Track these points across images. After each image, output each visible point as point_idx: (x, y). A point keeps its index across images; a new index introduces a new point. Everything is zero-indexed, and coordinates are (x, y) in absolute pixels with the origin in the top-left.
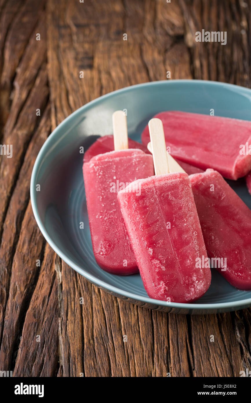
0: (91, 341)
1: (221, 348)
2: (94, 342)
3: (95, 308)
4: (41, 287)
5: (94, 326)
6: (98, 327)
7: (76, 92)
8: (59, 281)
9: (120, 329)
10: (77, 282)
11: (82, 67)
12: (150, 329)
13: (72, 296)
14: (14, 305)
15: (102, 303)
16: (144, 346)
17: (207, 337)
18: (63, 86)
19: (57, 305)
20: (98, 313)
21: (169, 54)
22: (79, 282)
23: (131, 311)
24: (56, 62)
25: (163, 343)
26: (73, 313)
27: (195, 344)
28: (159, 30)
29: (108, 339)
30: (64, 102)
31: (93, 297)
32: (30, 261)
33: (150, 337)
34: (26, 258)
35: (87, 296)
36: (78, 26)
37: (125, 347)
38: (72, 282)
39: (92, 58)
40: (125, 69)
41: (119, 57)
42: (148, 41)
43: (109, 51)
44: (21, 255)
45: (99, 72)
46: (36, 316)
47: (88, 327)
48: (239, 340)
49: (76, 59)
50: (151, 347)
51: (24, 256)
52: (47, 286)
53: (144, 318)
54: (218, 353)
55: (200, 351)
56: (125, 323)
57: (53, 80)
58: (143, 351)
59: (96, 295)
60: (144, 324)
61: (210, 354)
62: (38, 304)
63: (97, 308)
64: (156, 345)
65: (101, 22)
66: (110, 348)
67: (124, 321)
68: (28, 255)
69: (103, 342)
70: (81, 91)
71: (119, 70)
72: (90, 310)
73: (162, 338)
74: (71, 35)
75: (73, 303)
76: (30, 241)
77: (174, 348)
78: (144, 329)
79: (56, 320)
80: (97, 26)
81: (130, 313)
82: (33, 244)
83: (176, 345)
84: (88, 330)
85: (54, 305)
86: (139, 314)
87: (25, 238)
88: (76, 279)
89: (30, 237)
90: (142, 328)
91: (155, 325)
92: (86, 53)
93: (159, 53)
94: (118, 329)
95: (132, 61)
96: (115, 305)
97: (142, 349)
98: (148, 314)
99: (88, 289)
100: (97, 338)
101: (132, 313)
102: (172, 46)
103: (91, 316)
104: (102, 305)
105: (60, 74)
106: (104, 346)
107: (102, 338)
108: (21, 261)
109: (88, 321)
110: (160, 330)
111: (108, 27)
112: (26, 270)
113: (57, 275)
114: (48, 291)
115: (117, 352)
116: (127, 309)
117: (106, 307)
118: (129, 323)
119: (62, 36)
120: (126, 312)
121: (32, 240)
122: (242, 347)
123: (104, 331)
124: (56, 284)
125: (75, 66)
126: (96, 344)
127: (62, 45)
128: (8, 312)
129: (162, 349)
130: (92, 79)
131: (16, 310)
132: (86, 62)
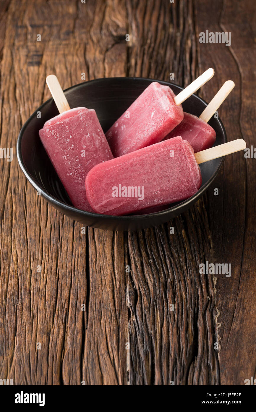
0: (4, 302)
1: (112, 312)
2: (6, 303)
3: (11, 274)
5: (8, 289)
6: (11, 290)
7: (22, 85)
9: (30, 293)
11: (31, 64)
12: (55, 292)
15: (17, 270)
16: (47, 308)
17: (102, 302)
18: (12, 80)
20: (12, 279)
21: (109, 53)
23: (41, 278)
24: (9, 59)
25: (63, 305)
27: (91, 307)
28: (104, 31)
29: (18, 301)
30: (11, 95)
31: (11, 265)
33: (54, 300)
35: (6, 264)
36: (33, 26)
37: (31, 308)
39: (42, 56)
40: (68, 66)
41: (65, 55)
42: (93, 41)
43: (57, 50)
45: (46, 68)
48: (129, 305)
49: (27, 56)
50: (54, 308)
53: (51, 284)
54: (108, 316)
55: (94, 313)
56: (34, 288)
57: (4, 75)
58: (46, 312)
59: (13, 263)
60: (50, 289)
61: (102, 316)
63: (12, 275)
64: (57, 307)
65: (54, 23)
66: (18, 308)
67: (34, 286)
69: (14, 303)
70: (27, 85)
71: (63, 67)
72: (7, 276)
73: (64, 302)
74: (26, 35)
77: (72, 310)
78: (50, 293)
80: (50, 26)
81: (39, 279)
83: (74, 308)
84: (3, 293)
86: (47, 280)
90: (48, 292)
91: (59, 290)
92: (37, 51)
93: (101, 52)
94: (28, 293)
95: (76, 59)
96: (29, 272)
97: (45, 310)
98: (55, 281)
99: (8, 258)
100: (9, 299)
101: (42, 280)
102: (113, 45)
103: (7, 280)
104: (18, 272)
105: (12, 69)
106: (14, 306)
107: (13, 300)
110: (63, 294)
111: (60, 27)
115: (24, 312)
116: (38, 275)
117: (21, 273)
118: (38, 288)
119: (17, 35)
120: (37, 278)
122: (130, 311)
123: (16, 293)
125: (26, 62)
126: (7, 304)
127: (17, 43)
129: (62, 310)
130: (39, 74)
132: (36, 59)
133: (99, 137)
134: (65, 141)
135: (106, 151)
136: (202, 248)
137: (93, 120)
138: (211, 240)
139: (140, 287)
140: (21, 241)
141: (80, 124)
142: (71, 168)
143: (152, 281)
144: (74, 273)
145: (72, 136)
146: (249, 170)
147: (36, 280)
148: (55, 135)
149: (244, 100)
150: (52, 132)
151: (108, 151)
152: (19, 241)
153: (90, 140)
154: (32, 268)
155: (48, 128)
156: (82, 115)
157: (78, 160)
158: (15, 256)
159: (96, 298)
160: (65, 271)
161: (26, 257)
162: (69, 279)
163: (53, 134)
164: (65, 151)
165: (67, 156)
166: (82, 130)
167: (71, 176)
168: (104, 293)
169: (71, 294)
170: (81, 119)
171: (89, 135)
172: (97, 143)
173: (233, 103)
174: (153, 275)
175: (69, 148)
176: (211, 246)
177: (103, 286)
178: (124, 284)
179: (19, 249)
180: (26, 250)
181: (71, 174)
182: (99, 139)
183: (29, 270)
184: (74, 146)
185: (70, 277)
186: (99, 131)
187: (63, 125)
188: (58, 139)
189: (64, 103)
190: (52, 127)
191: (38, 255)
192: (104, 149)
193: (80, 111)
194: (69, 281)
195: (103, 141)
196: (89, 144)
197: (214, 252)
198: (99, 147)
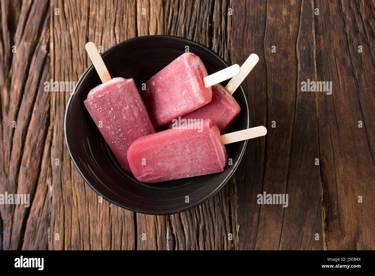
3: (74, 220)
4: (38, 199)
5: (72, 235)
6: (74, 236)
8: (50, 195)
9: (89, 239)
10: (62, 195)
12: (109, 238)
13: (58, 209)
14: (19, 215)
15: (78, 215)
19: (48, 216)
20: (75, 225)
22: (64, 196)
23: (97, 224)
26: (58, 224)
29: (81, 247)
31: (73, 210)
32: (31, 175)
33: (109, 247)
34: (28, 172)
35: (68, 209)
38: (59, 197)
44: (25, 170)
46: (34, 225)
47: (68, 237)
51: (27, 171)
52: (42, 199)
53: (106, 231)
56: (93, 234)
59: (75, 208)
60: (106, 235)
62: (35, 214)
67: (92, 232)
68: (29, 170)
72: (70, 222)
75: (58, 215)
76: (31, 156)
78: (105, 240)
79: (47, 229)
81: (96, 226)
82: (33, 159)
84: (68, 239)
85: (46, 216)
86: (103, 226)
87: (28, 153)
88: (62, 193)
89: (31, 152)
90: (104, 238)
91: (113, 236)
94: (88, 239)
96: (87, 217)
98: (109, 227)
99: (70, 203)
100: (73, 246)
101: (98, 226)
103: (71, 226)
104: (79, 217)
107: (77, 246)
108: (25, 176)
109: (68, 231)
110: (116, 241)
112: (28, 184)
113: (49, 189)
114: (42, 204)
116: (95, 221)
117: (81, 219)
118: (95, 234)
120: (94, 224)
121: (33, 155)
123: (79, 240)
124: (48, 198)
128: (15, 220)
131: (20, 219)
133: (137, 108)
134: (108, 113)
135: (144, 119)
136: (227, 193)
137: (131, 91)
138: (235, 185)
139: (178, 234)
140: (80, 185)
141: (119, 97)
142: (115, 137)
143: (187, 227)
144: (124, 219)
145: (113, 108)
146: (270, 105)
147: (94, 227)
148: (98, 108)
149: (269, 17)
150: (95, 105)
151: (146, 119)
152: (78, 185)
153: (129, 111)
154: (90, 213)
155: (91, 101)
156: (121, 87)
157: (120, 130)
158: (76, 200)
159: (142, 245)
160: (117, 217)
161: (84, 202)
162: (120, 225)
163: (96, 107)
164: (108, 122)
165: (110, 126)
166: (121, 102)
167: (115, 143)
168: (149, 240)
169: (123, 241)
170: (120, 92)
171: (128, 107)
172: (136, 114)
173: (259, 21)
174: (188, 221)
175: (112, 119)
176: (236, 191)
177: (148, 233)
178: (164, 230)
179: (78, 193)
180: (84, 195)
181: (115, 142)
182: (137, 110)
183: (87, 215)
184: (116, 117)
185: (121, 223)
186: (137, 101)
187: (104, 98)
188: (101, 111)
189: (104, 71)
190: (94, 101)
191: (94, 199)
192: (142, 119)
193: (118, 84)
194: (120, 228)
195: (141, 110)
196: (129, 114)
197: (238, 197)
198: (138, 117)
